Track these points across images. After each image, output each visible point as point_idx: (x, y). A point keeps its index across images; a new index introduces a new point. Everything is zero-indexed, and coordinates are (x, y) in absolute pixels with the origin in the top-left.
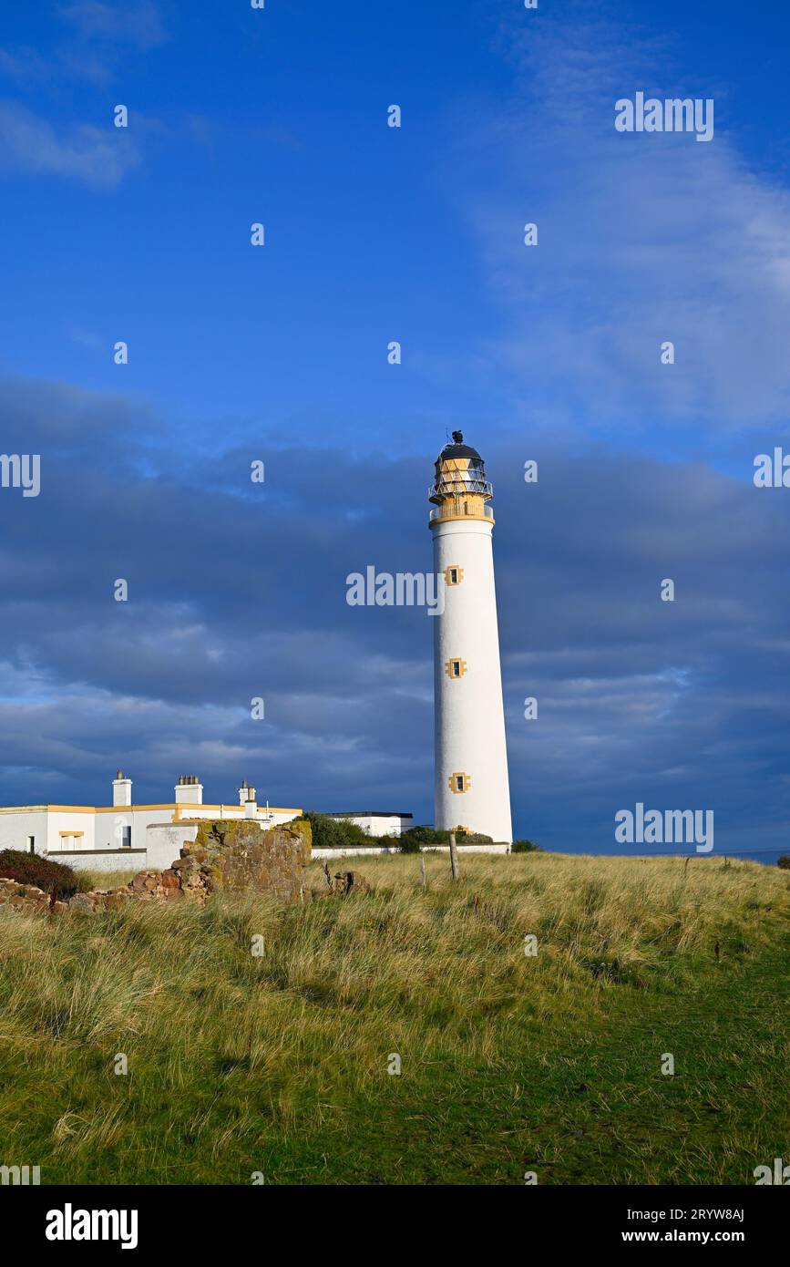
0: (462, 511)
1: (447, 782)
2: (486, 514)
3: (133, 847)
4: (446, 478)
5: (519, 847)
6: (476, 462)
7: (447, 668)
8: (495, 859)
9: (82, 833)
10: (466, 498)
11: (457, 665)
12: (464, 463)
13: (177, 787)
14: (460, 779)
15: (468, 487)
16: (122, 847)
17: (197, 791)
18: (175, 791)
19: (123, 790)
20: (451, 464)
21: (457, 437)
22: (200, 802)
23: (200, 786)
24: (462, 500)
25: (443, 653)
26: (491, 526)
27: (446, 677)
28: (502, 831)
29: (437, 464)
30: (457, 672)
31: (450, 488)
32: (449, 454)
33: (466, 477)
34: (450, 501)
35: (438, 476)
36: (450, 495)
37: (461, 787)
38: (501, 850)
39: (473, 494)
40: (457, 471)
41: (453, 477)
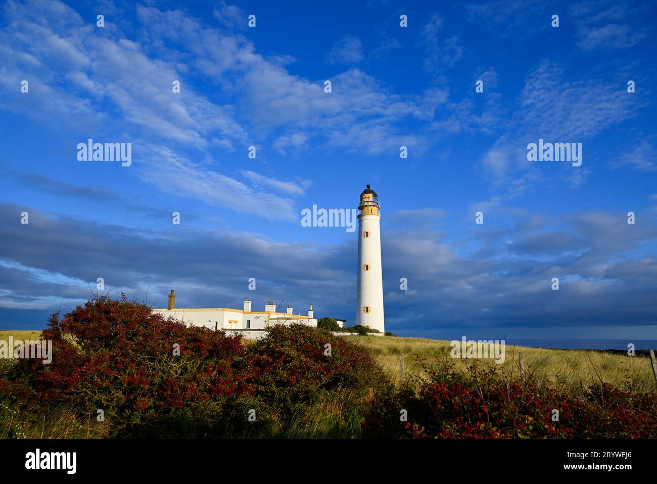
0: (370, 212)
1: (362, 309)
2: (378, 213)
3: (251, 328)
4: (364, 200)
5: (387, 334)
6: (375, 196)
7: (363, 267)
8: (380, 338)
9: (238, 321)
10: (372, 207)
11: (367, 266)
12: (371, 195)
13: (266, 306)
14: (367, 308)
15: (373, 204)
16: (246, 328)
17: (273, 308)
18: (265, 308)
19: (248, 305)
20: (366, 195)
21: (368, 187)
22: (275, 311)
23: (275, 306)
24: (370, 208)
25: (362, 262)
26: (379, 218)
27: (363, 271)
28: (381, 328)
29: (361, 196)
30: (367, 269)
31: (366, 204)
32: (365, 192)
33: (371, 199)
34: (366, 208)
35: (362, 199)
36: (366, 206)
37: (367, 311)
38: (382, 335)
39: (374, 206)
40: (368, 198)
41: (367, 200)
